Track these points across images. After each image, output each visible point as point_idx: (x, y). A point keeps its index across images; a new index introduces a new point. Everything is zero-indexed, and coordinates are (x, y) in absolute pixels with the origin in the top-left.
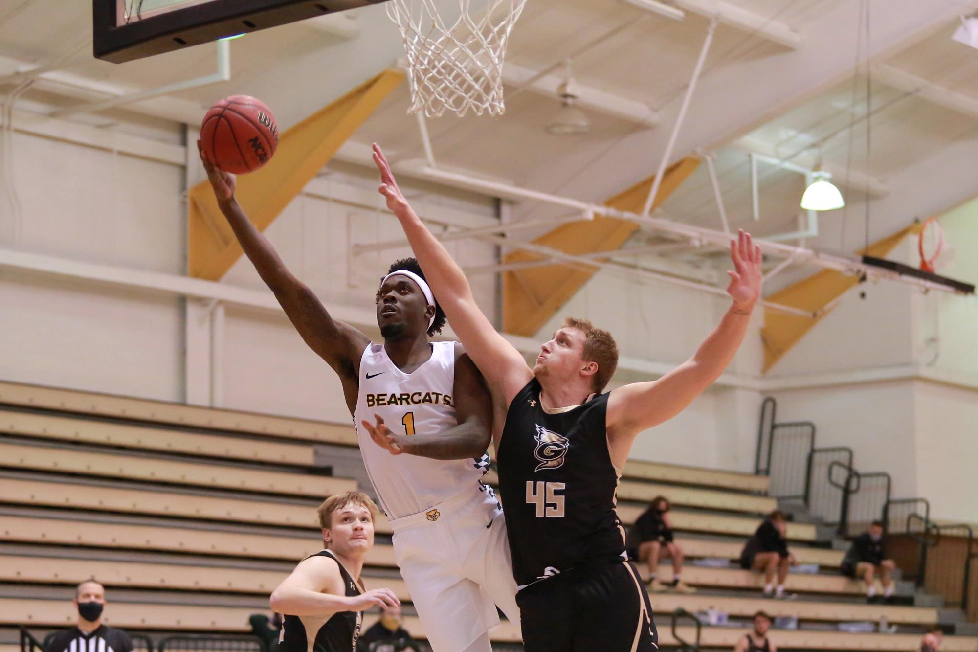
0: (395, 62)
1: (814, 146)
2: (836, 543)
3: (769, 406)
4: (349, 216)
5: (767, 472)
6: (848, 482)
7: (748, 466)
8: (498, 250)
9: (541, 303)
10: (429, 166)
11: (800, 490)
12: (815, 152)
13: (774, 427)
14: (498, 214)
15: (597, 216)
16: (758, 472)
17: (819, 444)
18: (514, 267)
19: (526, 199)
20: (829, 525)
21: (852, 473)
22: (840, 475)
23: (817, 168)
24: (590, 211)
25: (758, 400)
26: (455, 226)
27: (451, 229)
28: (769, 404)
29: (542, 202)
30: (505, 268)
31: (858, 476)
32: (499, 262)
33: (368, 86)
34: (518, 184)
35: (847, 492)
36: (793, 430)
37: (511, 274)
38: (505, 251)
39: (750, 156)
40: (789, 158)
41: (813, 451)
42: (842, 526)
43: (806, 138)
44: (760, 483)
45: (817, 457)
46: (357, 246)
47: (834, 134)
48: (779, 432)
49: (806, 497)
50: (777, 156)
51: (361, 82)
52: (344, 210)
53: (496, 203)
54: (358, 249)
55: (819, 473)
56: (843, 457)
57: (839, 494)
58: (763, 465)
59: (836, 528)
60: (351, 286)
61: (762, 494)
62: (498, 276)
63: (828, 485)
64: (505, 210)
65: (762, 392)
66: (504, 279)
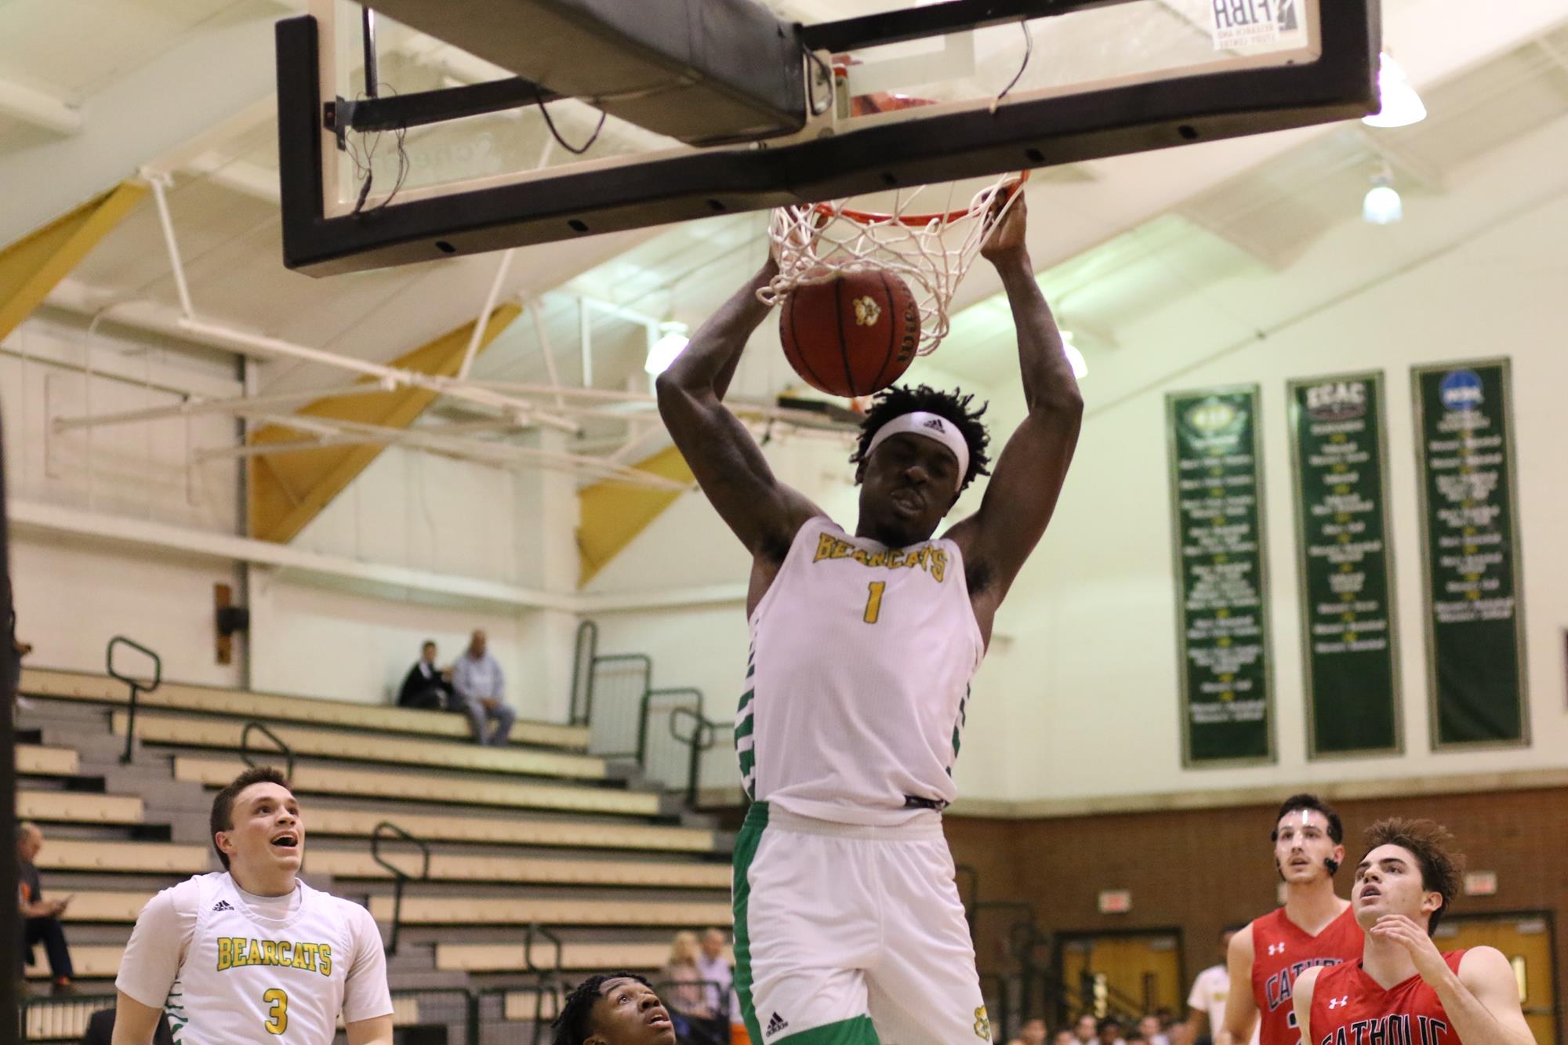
0: (138, 171)
1: (663, 287)
2: (688, 817)
3: (588, 631)
4: (47, 379)
5: (586, 721)
6: (697, 735)
7: (560, 712)
8: (241, 423)
9: (302, 498)
10: (185, 316)
11: (632, 746)
12: (665, 295)
13: (594, 660)
14: (241, 377)
15: (399, 385)
16: (573, 722)
17: (657, 683)
18: (266, 449)
19: (280, 356)
20: (671, 793)
21: (702, 723)
22: (686, 726)
23: (668, 317)
24: (392, 378)
25: (573, 624)
26: (199, 395)
27: (195, 400)
28: (587, 630)
29: (305, 361)
30: (250, 451)
31: (712, 726)
32: (243, 443)
33: (98, 203)
34: (269, 335)
35: (696, 747)
36: (621, 665)
37: (260, 460)
38: (250, 426)
39: (579, 301)
40: (628, 304)
41: (648, 693)
42: (692, 793)
43: (654, 277)
44: (577, 737)
45: (654, 701)
46: (58, 420)
47: (690, 272)
48: (601, 667)
49: (640, 755)
50: (613, 301)
51: (86, 198)
52: (41, 370)
53: (239, 361)
54: (60, 425)
55: (657, 723)
56: (690, 700)
57: (685, 751)
58: (580, 712)
59: (682, 797)
60: (49, 475)
61: (582, 752)
62: (242, 462)
63: (669, 738)
64: (252, 370)
65: (579, 614)
66: (250, 466)
